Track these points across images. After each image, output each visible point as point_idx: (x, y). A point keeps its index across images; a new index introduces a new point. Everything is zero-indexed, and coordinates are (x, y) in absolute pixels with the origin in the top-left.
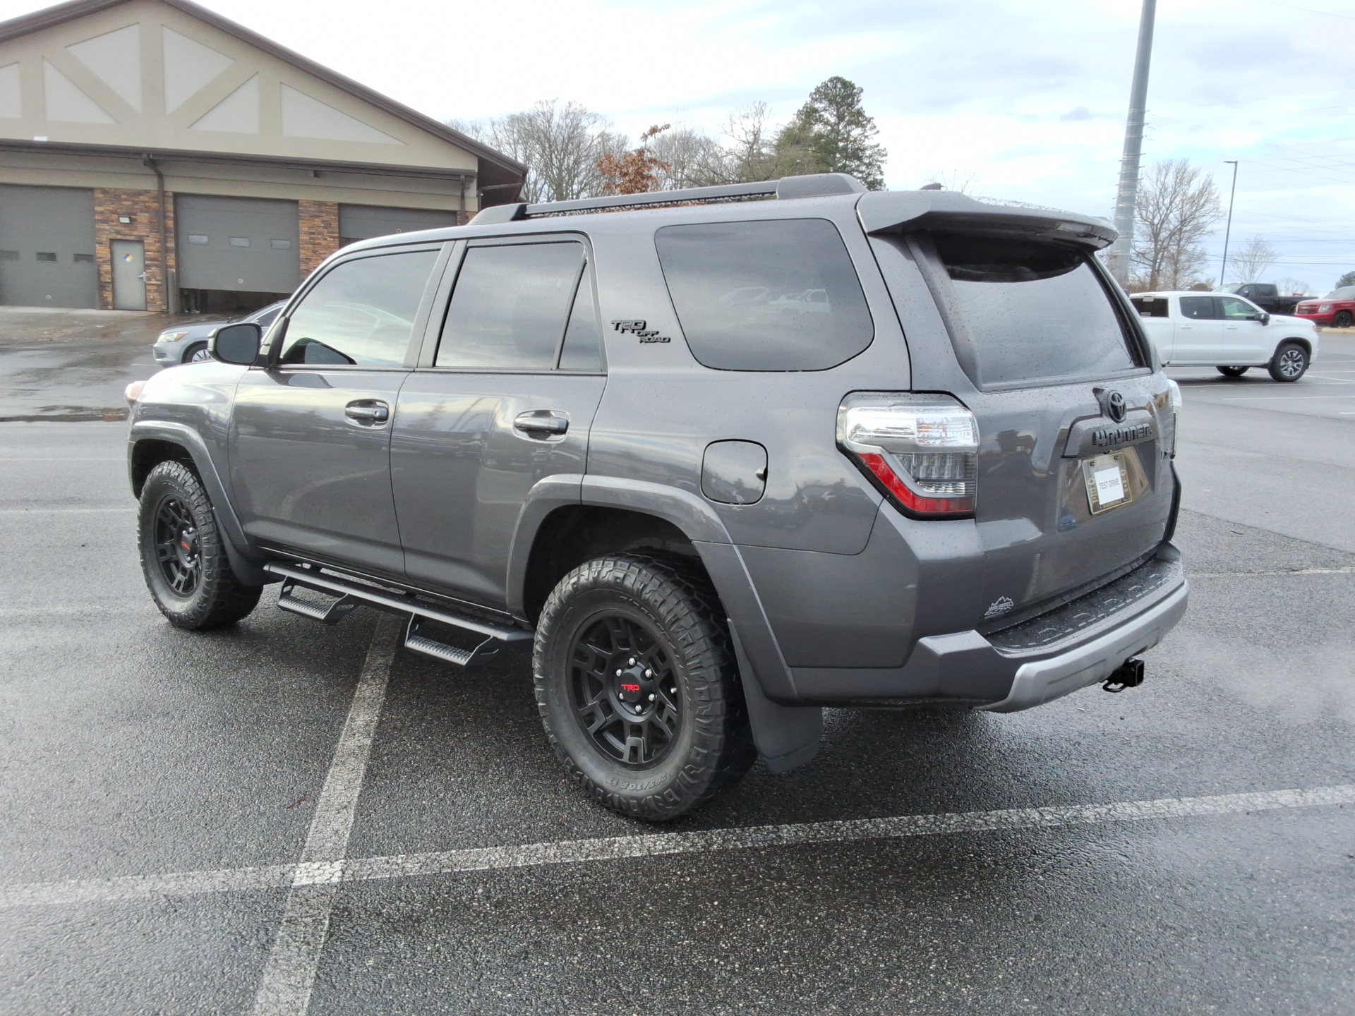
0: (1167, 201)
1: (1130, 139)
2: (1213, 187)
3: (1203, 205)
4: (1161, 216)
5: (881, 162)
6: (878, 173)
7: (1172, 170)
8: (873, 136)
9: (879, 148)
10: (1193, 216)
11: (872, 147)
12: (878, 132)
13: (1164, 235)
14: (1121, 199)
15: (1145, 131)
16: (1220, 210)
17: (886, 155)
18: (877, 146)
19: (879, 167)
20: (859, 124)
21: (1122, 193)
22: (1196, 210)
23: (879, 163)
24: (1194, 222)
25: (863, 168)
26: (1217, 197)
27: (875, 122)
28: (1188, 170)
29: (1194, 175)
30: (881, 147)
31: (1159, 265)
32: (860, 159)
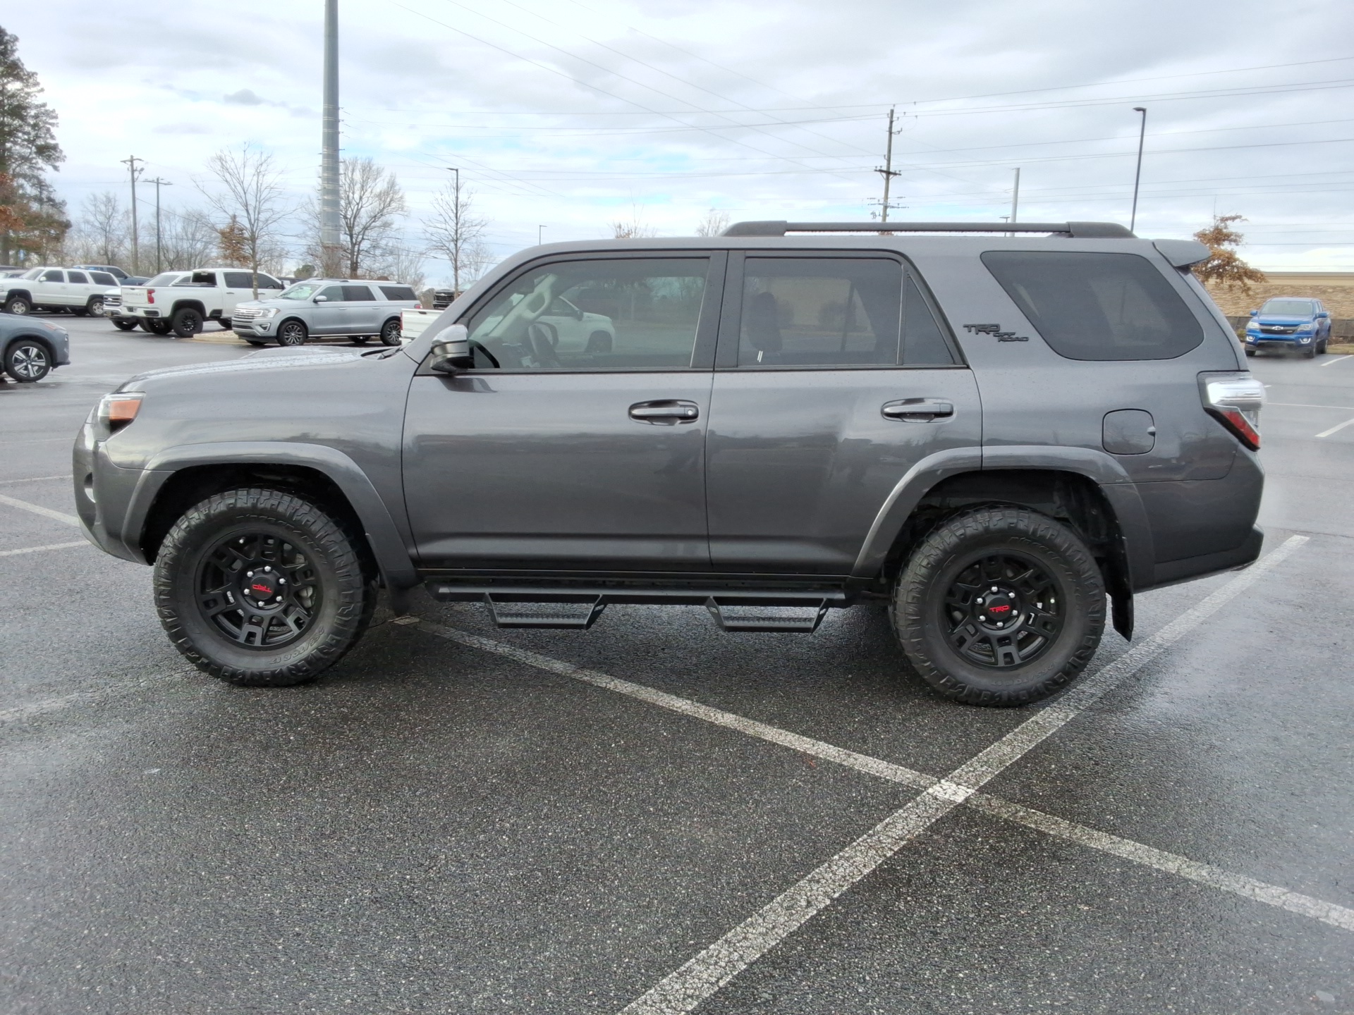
0: (357, 196)
1: (328, 133)
2: (397, 188)
3: (389, 204)
4: (352, 210)
5: (50, 124)
6: (48, 136)
7: (359, 167)
8: (37, 94)
9: (47, 108)
10: (381, 213)
11: (37, 107)
12: (42, 90)
13: (357, 229)
14: (325, 191)
15: (341, 127)
16: (405, 209)
17: (56, 117)
18: (44, 105)
19: (48, 130)
20: (18, 77)
21: (326, 185)
22: (384, 208)
23: (48, 126)
24: (383, 218)
25: (27, 129)
26: (401, 198)
27: (39, 78)
28: (373, 168)
29: (379, 173)
30: (49, 108)
31: (357, 258)
32: (23, 118)
